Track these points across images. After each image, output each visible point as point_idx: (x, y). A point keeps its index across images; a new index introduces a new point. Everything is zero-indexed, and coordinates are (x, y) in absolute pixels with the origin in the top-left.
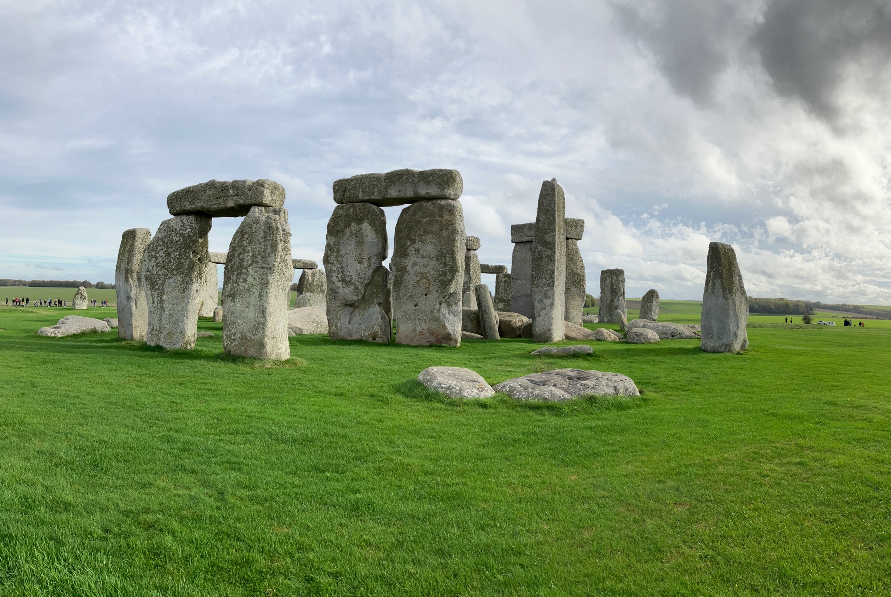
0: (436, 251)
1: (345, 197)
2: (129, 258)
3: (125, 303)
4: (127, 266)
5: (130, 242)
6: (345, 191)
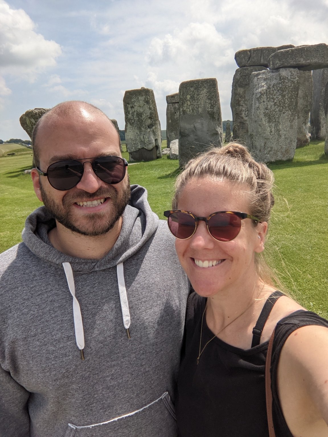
0: (303, 94)
1: (249, 62)
2: (210, 103)
3: (209, 139)
4: (210, 110)
5: (205, 90)
6: (249, 58)
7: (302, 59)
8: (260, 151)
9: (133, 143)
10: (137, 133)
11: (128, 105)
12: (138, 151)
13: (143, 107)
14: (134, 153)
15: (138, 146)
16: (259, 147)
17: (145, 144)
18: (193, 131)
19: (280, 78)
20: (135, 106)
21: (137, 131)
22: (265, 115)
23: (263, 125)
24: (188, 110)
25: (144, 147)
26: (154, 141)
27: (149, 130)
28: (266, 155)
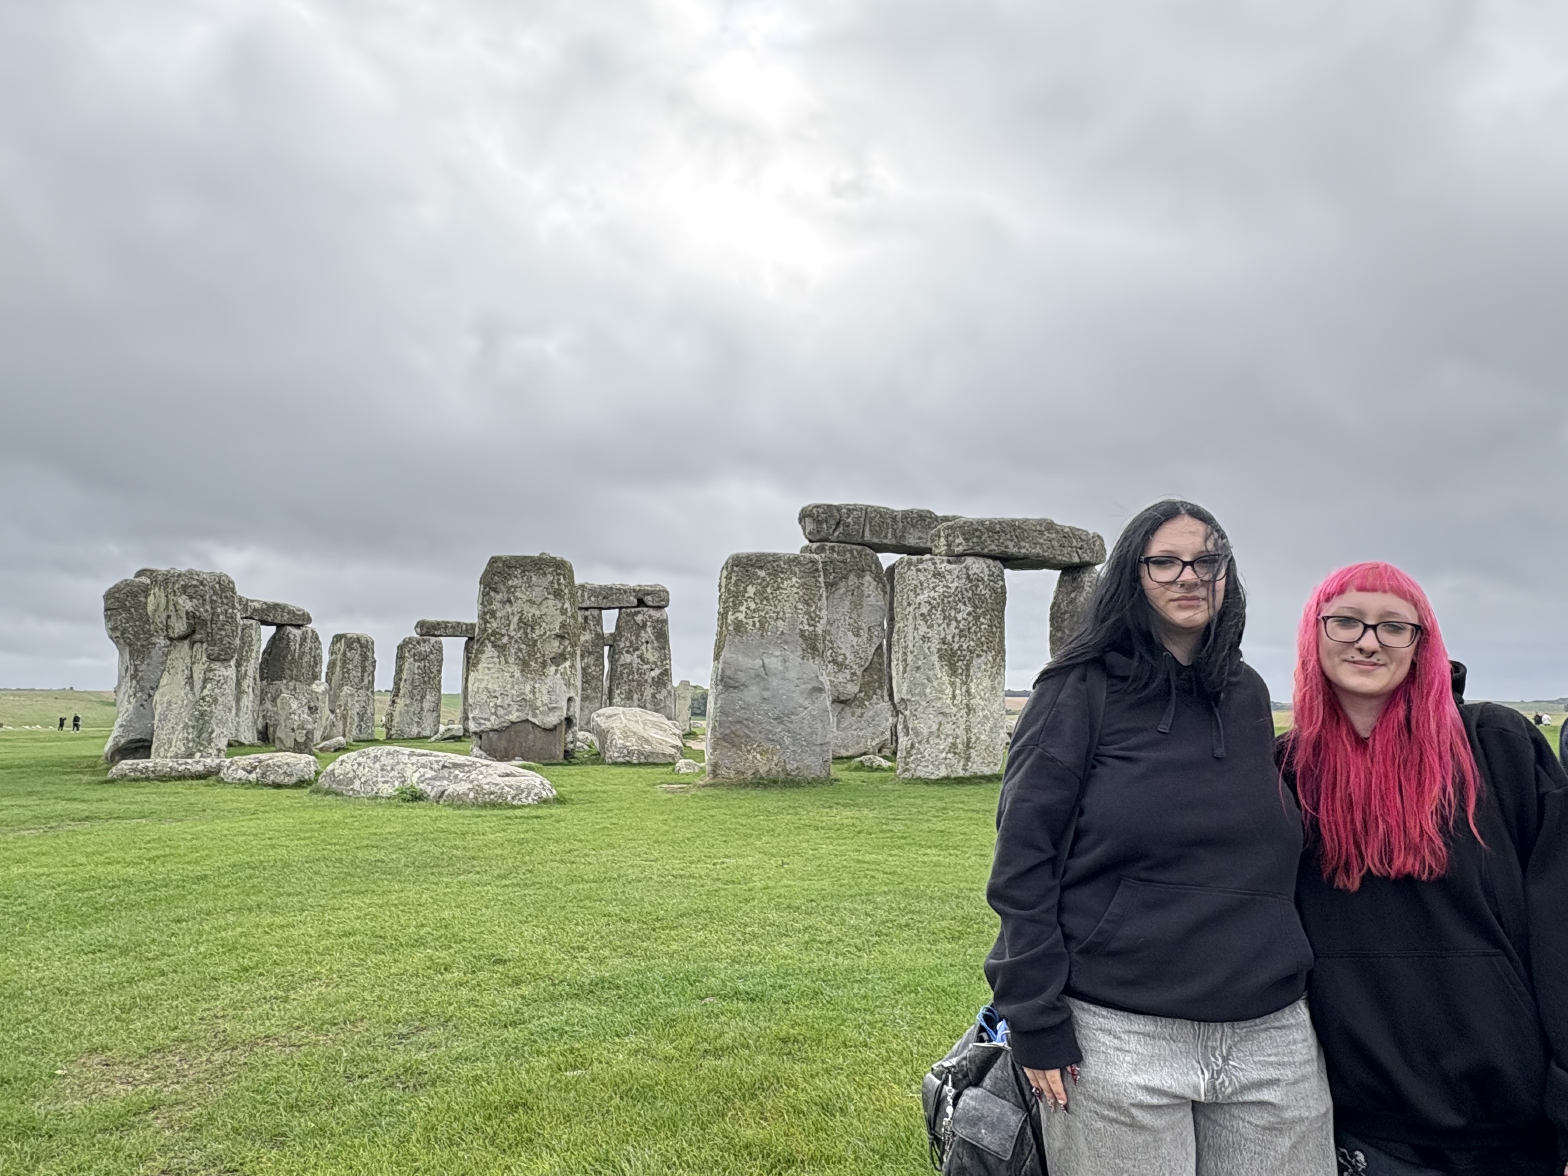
1: (836, 533)
2: (807, 613)
3: (801, 701)
4: (806, 627)
5: (794, 579)
6: (838, 524)
7: (1011, 544)
8: (928, 742)
9: (492, 704)
10: (512, 677)
11: (492, 594)
12: (507, 727)
13: (541, 603)
14: (491, 734)
15: (510, 712)
16: (925, 732)
17: (533, 708)
18: (758, 676)
19: (968, 577)
20: (517, 599)
21: (516, 670)
22: (940, 657)
23: (937, 679)
24: (750, 621)
25: (531, 719)
26: (564, 704)
27: (553, 669)
28: (944, 755)
